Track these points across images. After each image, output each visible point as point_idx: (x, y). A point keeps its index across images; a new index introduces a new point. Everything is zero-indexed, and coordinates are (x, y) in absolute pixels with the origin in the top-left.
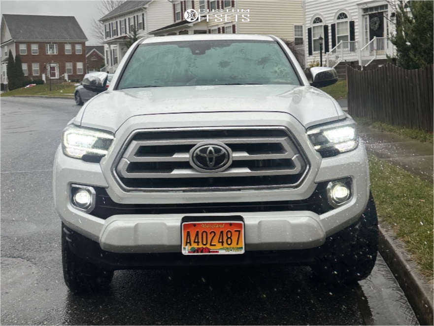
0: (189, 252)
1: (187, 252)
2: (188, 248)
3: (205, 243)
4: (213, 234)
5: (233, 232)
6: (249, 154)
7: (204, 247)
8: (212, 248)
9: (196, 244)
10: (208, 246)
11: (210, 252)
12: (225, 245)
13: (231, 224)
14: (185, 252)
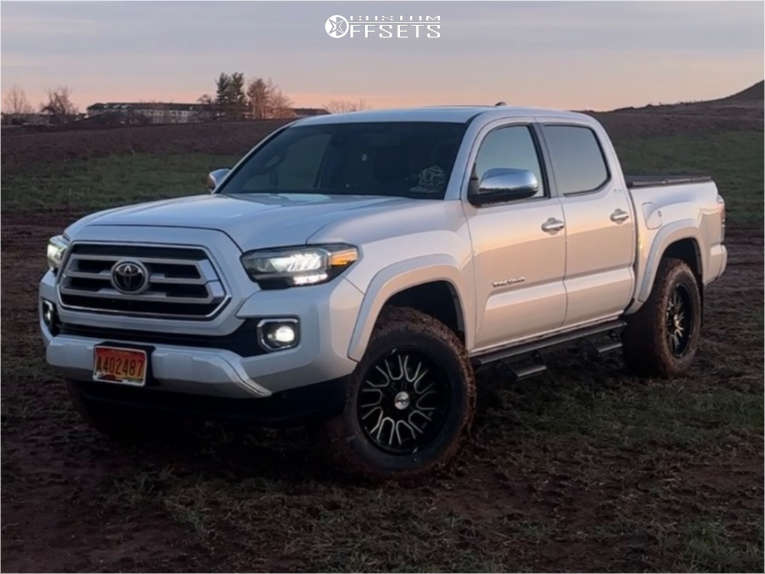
0: (99, 378)
2: (98, 373)
3: (112, 370)
4: (119, 362)
5: (136, 361)
6: (166, 276)
7: (111, 374)
8: (117, 376)
9: (105, 370)
10: (114, 374)
11: (115, 380)
12: (128, 375)
13: (135, 353)
14: (95, 378)
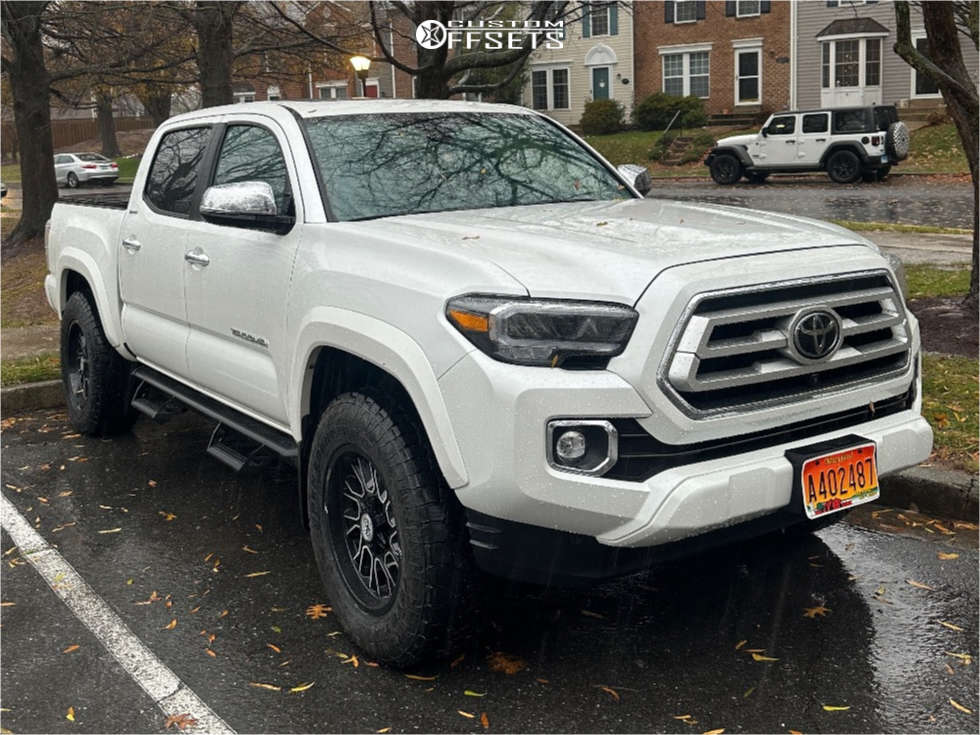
0: (817, 513)
1: (813, 513)
2: (814, 507)
3: (833, 491)
4: (842, 474)
5: (863, 463)
6: (858, 322)
7: (833, 498)
8: (842, 497)
9: (823, 496)
10: (838, 496)
11: (841, 506)
12: (859, 489)
13: (860, 451)
14: (811, 514)
